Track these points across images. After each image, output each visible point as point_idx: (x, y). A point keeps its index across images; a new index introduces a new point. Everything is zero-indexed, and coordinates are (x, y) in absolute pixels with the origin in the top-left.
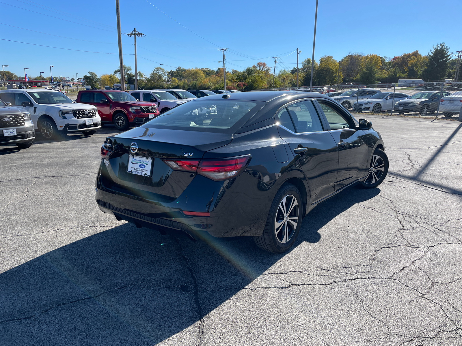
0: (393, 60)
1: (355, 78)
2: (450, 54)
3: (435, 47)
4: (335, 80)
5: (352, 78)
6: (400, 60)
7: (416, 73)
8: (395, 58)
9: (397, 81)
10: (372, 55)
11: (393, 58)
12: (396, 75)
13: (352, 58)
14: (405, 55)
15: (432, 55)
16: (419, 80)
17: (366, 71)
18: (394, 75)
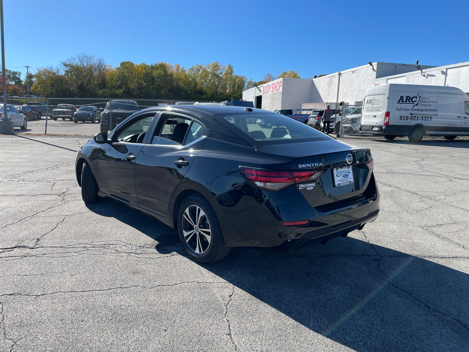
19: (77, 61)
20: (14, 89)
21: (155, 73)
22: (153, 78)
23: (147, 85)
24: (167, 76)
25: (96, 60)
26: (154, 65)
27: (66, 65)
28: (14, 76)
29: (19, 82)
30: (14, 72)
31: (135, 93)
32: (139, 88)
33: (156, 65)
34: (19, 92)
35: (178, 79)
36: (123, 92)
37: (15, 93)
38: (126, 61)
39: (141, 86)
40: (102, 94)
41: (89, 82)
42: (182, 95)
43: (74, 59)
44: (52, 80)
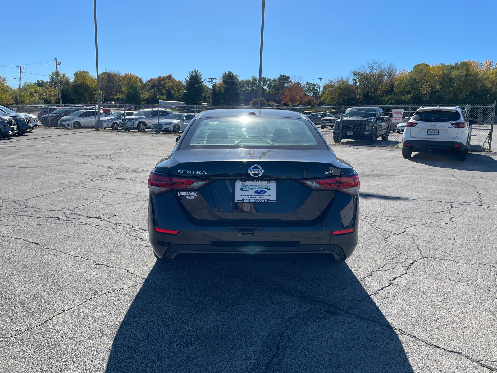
0: (150, 81)
1: (115, 98)
2: (204, 80)
3: (191, 73)
4: (95, 98)
5: (112, 97)
6: (157, 82)
7: (174, 96)
8: (151, 80)
9: (158, 103)
10: (130, 74)
11: (149, 79)
12: (156, 96)
13: (109, 76)
14: (160, 77)
15: (189, 80)
16: (177, 103)
17: (131, 91)
18: (154, 97)
19: (367, 68)
20: (309, 100)
21: (454, 74)
22: (451, 80)
23: (441, 89)
24: (470, 76)
25: (386, 65)
26: (454, 65)
27: (355, 74)
28: (314, 88)
29: (316, 93)
30: (314, 85)
31: (424, 99)
32: (431, 93)
33: (456, 64)
34: (313, 102)
35: (484, 79)
36: (411, 98)
37: (309, 103)
38: (421, 63)
39: (434, 90)
40: (387, 101)
41: (376, 89)
42: (486, 98)
43: (364, 67)
44: (341, 89)
